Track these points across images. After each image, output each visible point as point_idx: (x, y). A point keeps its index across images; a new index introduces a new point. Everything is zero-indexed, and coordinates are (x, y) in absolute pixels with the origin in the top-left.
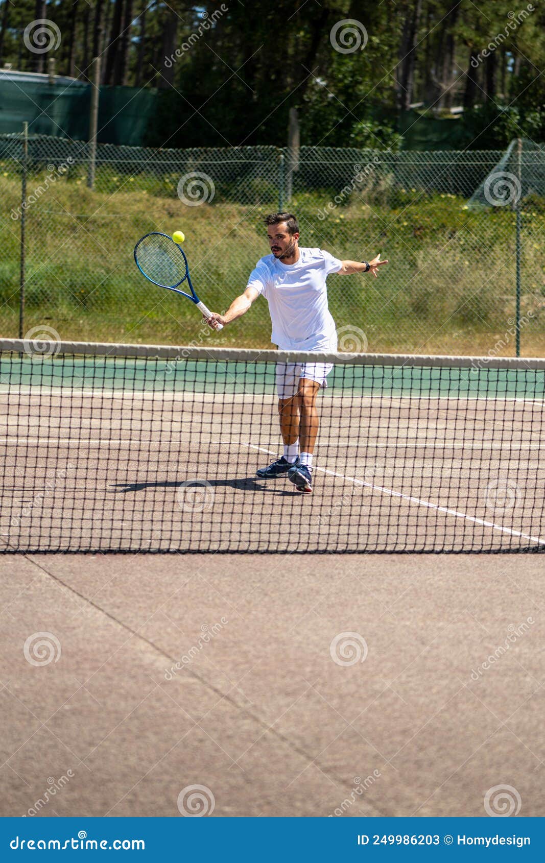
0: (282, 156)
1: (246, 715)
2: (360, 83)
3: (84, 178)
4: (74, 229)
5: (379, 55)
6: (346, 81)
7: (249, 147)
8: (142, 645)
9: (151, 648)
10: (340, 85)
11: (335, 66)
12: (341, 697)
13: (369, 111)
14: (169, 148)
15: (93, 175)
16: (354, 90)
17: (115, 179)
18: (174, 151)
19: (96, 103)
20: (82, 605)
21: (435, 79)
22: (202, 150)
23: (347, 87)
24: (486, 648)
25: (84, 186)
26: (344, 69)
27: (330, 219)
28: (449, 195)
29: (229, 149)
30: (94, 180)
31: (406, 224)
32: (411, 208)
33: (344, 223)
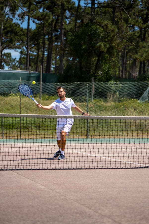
0: (87, 85)
1: (62, 196)
2: (110, 71)
3: (39, 97)
4: (36, 110)
5: (114, 63)
6: (106, 71)
7: (79, 82)
8: (38, 184)
9: (41, 185)
10: (105, 72)
11: (103, 67)
12: (89, 192)
13: (113, 78)
14: (58, 83)
15: (41, 96)
16: (108, 73)
17: (47, 97)
18: (59, 84)
19: (41, 77)
20: (24, 178)
21: (131, 73)
22: (66, 83)
23: (107, 72)
24: (130, 184)
25: (39, 99)
26: (106, 67)
27: (103, 106)
28: (134, 99)
29: (73, 83)
30: (41, 97)
31: (123, 106)
32: (124, 102)
33: (106, 107)
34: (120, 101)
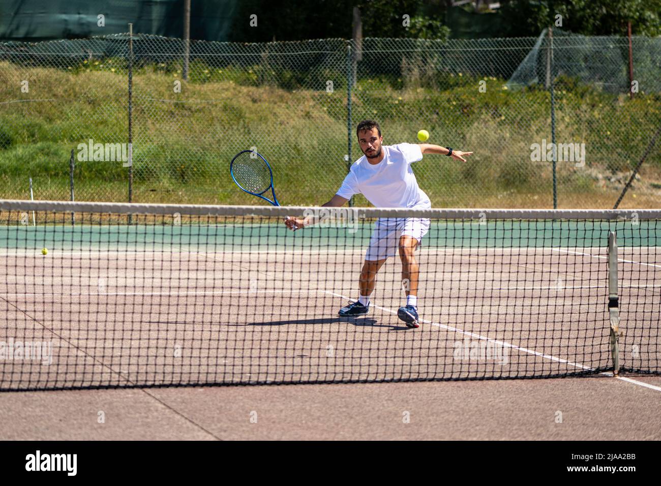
0: (349, 47)
3: (179, 72)
4: (172, 114)
7: (321, 40)
14: (253, 42)
15: (187, 69)
17: (205, 72)
18: (257, 45)
25: (180, 78)
27: (390, 101)
28: (491, 78)
29: (304, 41)
30: (188, 73)
31: (454, 103)
32: (459, 90)
33: (402, 103)
34: (445, 86)
